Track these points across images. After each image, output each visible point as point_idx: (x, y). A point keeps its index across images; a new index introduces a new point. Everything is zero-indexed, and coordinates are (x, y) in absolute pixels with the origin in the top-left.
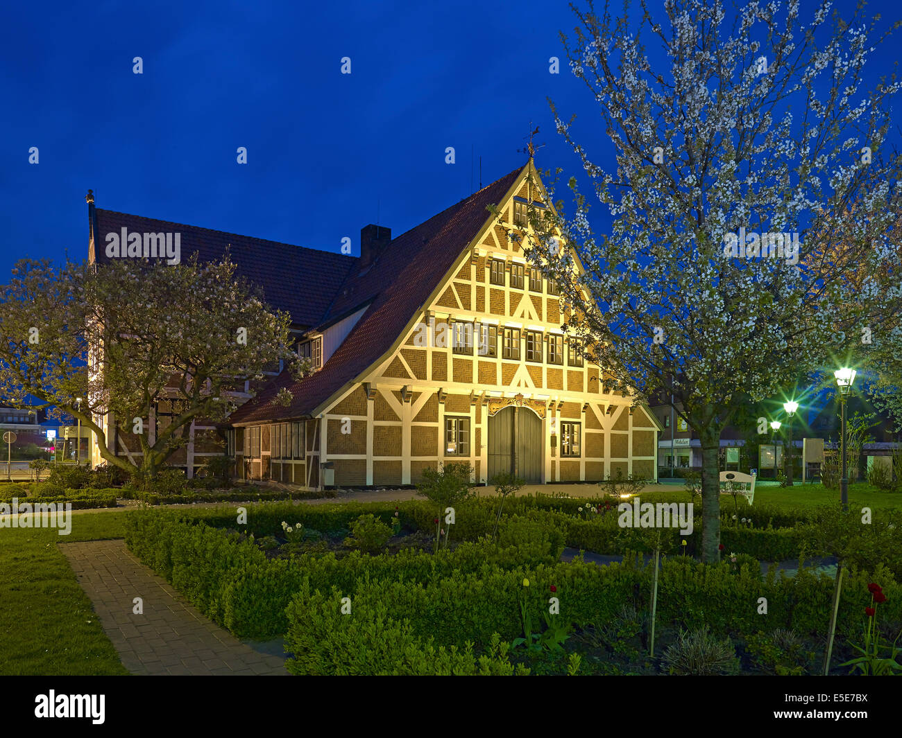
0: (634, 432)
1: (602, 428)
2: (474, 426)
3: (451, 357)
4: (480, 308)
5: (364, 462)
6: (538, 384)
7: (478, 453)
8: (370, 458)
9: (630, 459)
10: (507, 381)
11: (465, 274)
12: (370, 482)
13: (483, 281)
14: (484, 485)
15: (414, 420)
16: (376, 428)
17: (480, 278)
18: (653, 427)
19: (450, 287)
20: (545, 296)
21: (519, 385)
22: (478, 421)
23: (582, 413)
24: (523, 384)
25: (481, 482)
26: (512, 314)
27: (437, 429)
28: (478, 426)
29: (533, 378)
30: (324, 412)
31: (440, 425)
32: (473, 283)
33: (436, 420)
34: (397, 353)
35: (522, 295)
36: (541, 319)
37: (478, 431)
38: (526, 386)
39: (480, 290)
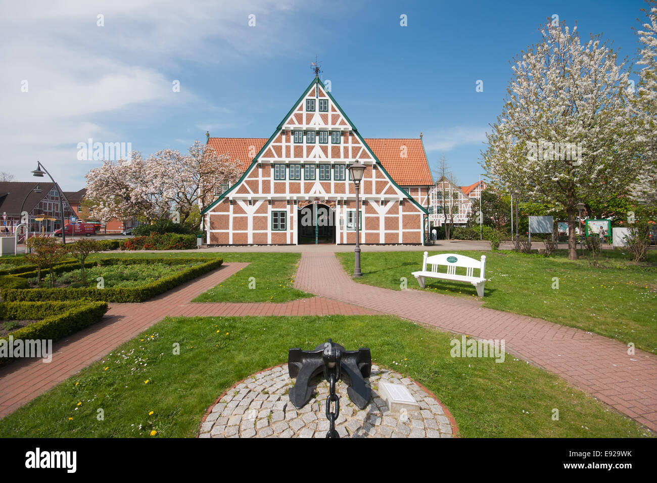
0: (403, 215)
1: (378, 214)
2: (289, 215)
3: (273, 182)
4: (288, 155)
5: (228, 233)
6: (328, 190)
7: (292, 228)
8: (231, 231)
9: (401, 231)
10: (307, 190)
11: (279, 140)
12: (231, 242)
13: (290, 142)
14: (296, 245)
15: (255, 213)
16: (235, 218)
17: (288, 141)
18: (419, 211)
19: (270, 149)
20: (330, 145)
21: (315, 193)
22: (292, 212)
23: (362, 206)
24: (318, 192)
25: (294, 243)
26: (307, 157)
27: (267, 217)
28: (292, 215)
29: (324, 189)
30: (208, 212)
31: (269, 216)
32: (284, 144)
33: (266, 213)
34: (243, 182)
35: (314, 147)
36: (327, 157)
37: (292, 218)
38: (320, 193)
39: (288, 148)
